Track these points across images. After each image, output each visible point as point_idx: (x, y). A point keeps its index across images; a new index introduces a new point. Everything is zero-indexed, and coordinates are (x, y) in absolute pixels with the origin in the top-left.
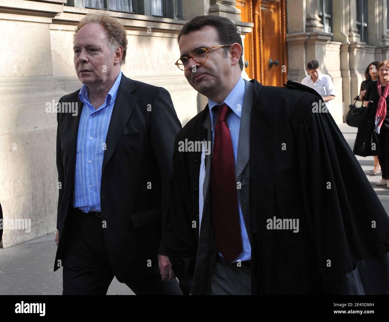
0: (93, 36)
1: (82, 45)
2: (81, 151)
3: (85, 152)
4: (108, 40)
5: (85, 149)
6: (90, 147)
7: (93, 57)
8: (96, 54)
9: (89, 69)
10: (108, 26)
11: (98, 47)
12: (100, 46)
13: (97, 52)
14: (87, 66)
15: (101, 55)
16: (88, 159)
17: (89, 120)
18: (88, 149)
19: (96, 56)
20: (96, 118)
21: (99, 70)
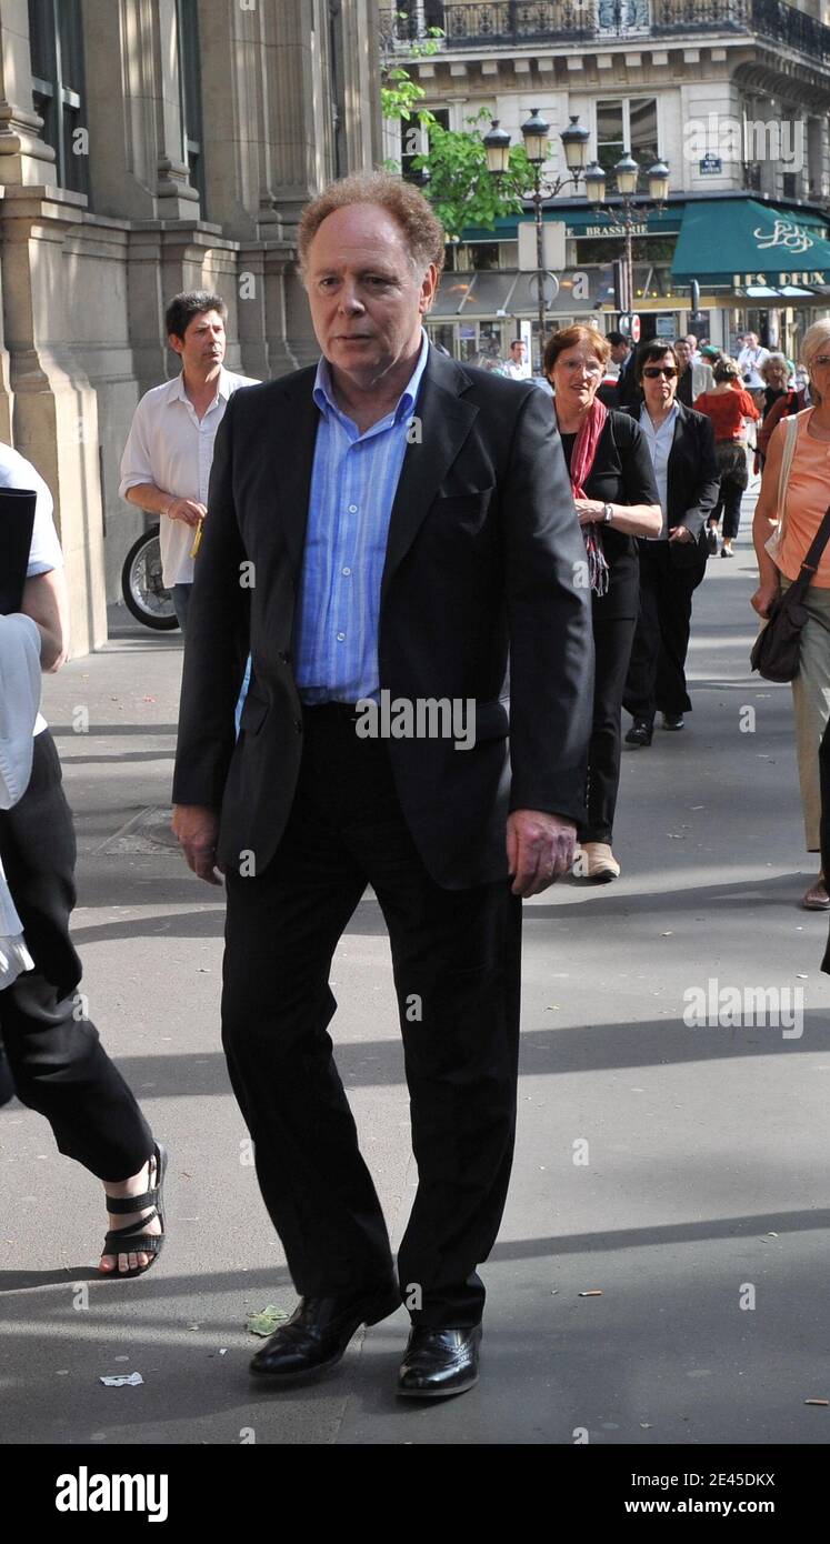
0: (375, 243)
1: (345, 268)
2: (325, 541)
3: (335, 545)
4: (409, 252)
5: (336, 537)
6: (351, 535)
7: (377, 299)
8: (384, 292)
9: (366, 333)
10: (410, 214)
11: (391, 274)
12: (394, 270)
13: (388, 287)
14: (364, 325)
15: (398, 294)
16: (341, 564)
17: (346, 459)
18: (344, 538)
19: (385, 297)
20: (363, 455)
21: (392, 334)
